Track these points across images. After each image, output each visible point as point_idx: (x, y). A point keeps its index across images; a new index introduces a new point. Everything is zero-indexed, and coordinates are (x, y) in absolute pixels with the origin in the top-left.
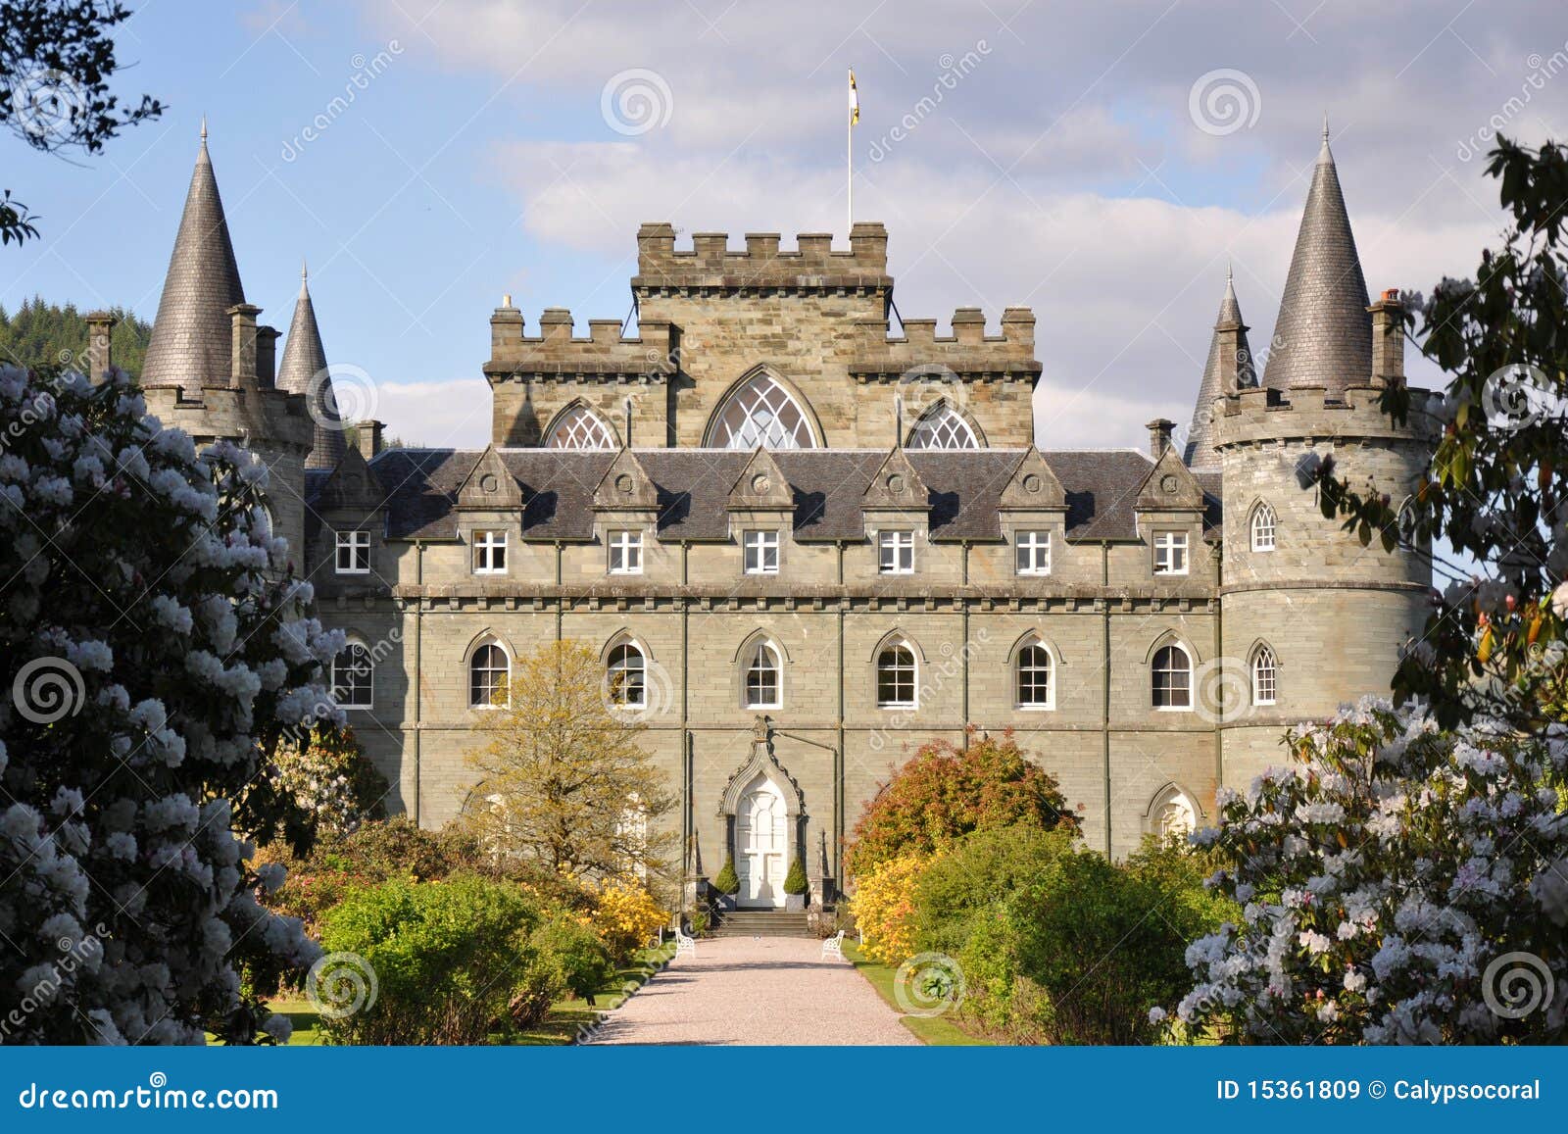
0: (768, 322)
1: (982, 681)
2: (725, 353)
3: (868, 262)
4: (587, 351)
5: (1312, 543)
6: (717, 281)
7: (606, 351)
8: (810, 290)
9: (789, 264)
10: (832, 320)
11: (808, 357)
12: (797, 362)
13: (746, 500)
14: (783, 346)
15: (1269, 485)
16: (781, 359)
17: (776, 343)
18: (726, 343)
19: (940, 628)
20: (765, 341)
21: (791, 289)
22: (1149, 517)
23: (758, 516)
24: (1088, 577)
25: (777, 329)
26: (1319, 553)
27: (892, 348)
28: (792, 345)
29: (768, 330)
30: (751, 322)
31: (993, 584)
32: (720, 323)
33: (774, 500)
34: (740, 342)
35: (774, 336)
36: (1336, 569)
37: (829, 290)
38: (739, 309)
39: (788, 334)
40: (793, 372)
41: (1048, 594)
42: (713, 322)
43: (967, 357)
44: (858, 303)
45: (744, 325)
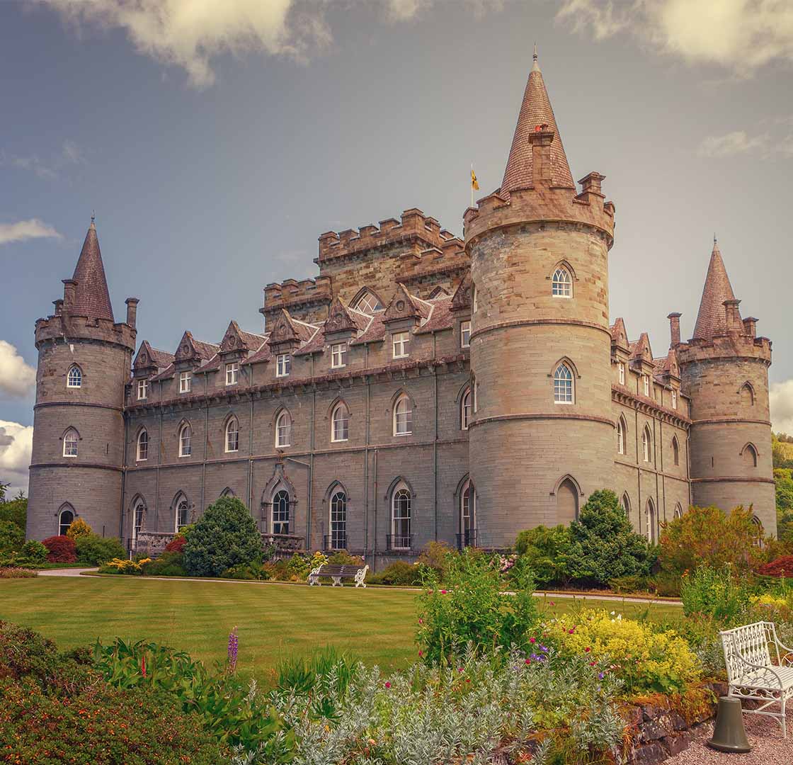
0: (368, 267)
1: (377, 421)
2: (351, 285)
3: (409, 228)
4: (296, 295)
5: (493, 300)
6: (347, 252)
7: (303, 294)
8: (384, 247)
9: (376, 237)
10: (394, 259)
11: (384, 280)
12: (379, 284)
14: (373, 276)
16: (373, 283)
17: (371, 276)
18: (351, 280)
19: (358, 394)
20: (367, 276)
21: (376, 249)
24: (427, 355)
25: (372, 269)
26: (497, 307)
27: (416, 267)
28: (378, 275)
29: (368, 271)
30: (361, 269)
31: (381, 365)
32: (350, 271)
34: (357, 279)
35: (370, 273)
37: (392, 245)
38: (355, 264)
39: (376, 271)
40: (378, 289)
41: (404, 367)
42: (346, 272)
43: (448, 263)
44: (405, 249)
45: (358, 271)
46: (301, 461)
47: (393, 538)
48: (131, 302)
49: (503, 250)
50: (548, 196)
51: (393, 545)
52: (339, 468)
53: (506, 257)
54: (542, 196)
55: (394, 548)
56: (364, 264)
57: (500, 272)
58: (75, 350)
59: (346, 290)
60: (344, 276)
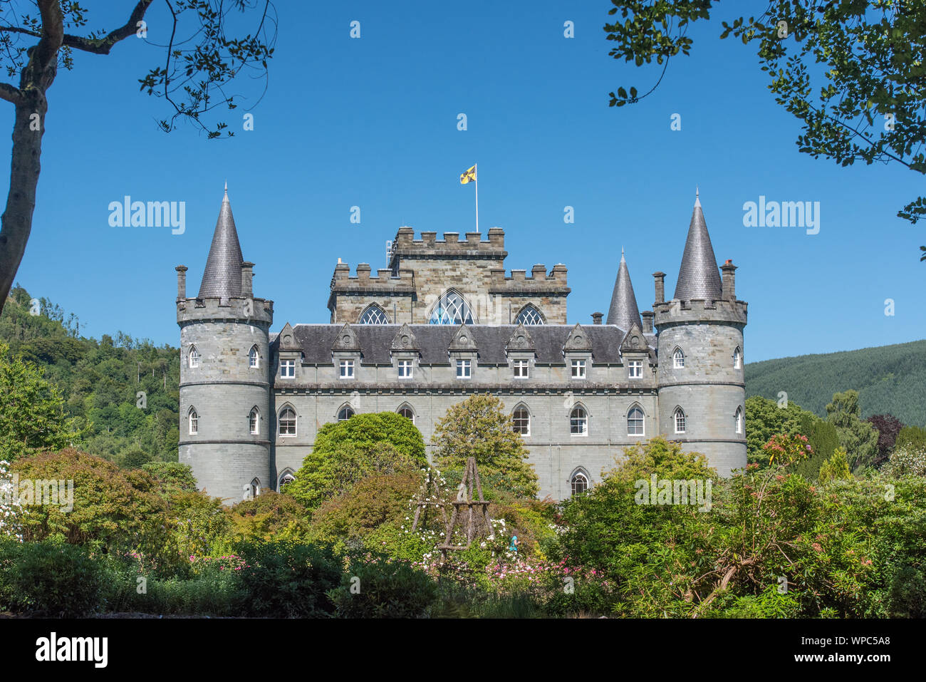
0: (454, 270)
1: (558, 424)
2: (436, 283)
3: (497, 245)
4: (377, 282)
5: (700, 365)
6: (432, 252)
7: (385, 282)
8: (473, 257)
9: (463, 245)
10: (481, 269)
11: (471, 285)
12: (467, 288)
13: (457, 347)
14: (461, 280)
15: (681, 341)
16: (460, 286)
17: (458, 279)
18: (436, 279)
19: (540, 401)
20: (453, 278)
21: (465, 257)
22: (627, 354)
23: (462, 354)
24: (602, 379)
25: (458, 273)
26: (703, 370)
27: (507, 282)
28: (465, 280)
29: (454, 274)
30: (447, 270)
31: (563, 382)
32: (434, 270)
33: (469, 347)
34: (442, 279)
35: (457, 276)
36: (710, 376)
37: (480, 257)
38: (441, 265)
39: (463, 275)
40: (466, 292)
42: (430, 270)
43: (539, 286)
44: (492, 262)
45: (444, 272)
49: (707, 335)
50: (735, 307)
53: (709, 339)
54: (732, 306)
56: (449, 267)
57: (706, 348)
58: (255, 332)
59: (432, 286)
60: (429, 273)
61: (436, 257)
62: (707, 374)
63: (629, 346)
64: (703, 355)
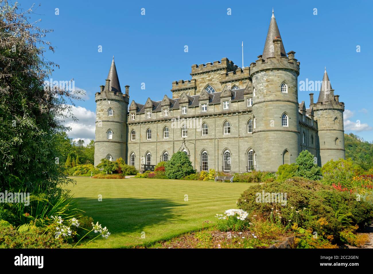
0: (209, 77)
1: (218, 130)
3: (224, 64)
4: (184, 86)
5: (261, 93)
6: (202, 71)
7: (186, 85)
8: (215, 71)
9: (212, 67)
10: (219, 75)
11: (215, 82)
12: (214, 83)
13: (182, 102)
14: (212, 80)
16: (211, 82)
17: (210, 80)
18: (204, 81)
19: (211, 121)
21: (212, 71)
22: (246, 96)
23: (184, 104)
24: (235, 108)
25: (211, 78)
26: (262, 95)
27: (226, 78)
28: (213, 80)
29: (209, 78)
30: (207, 77)
31: (219, 111)
32: (203, 78)
33: (186, 101)
34: (205, 81)
35: (210, 79)
36: (266, 98)
37: (218, 70)
38: (205, 76)
39: (212, 78)
40: (213, 84)
41: (228, 112)
42: (202, 78)
43: (238, 77)
44: (223, 71)
45: (206, 78)
46: (191, 141)
47: (224, 167)
48: (128, 87)
49: (264, 77)
50: (280, 60)
51: (224, 170)
52: (205, 144)
53: (265, 79)
54: (278, 60)
55: (224, 171)
56: (208, 76)
57: (264, 84)
58: (110, 103)
59: (202, 84)
60: (201, 80)
61: (203, 73)
62: (264, 97)
63: (247, 92)
64: (262, 87)
